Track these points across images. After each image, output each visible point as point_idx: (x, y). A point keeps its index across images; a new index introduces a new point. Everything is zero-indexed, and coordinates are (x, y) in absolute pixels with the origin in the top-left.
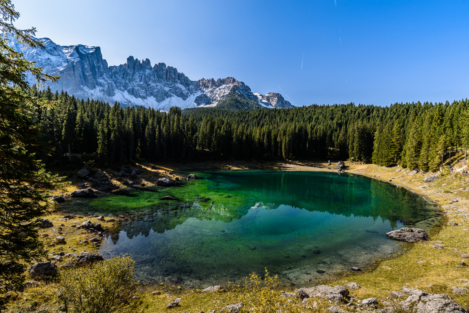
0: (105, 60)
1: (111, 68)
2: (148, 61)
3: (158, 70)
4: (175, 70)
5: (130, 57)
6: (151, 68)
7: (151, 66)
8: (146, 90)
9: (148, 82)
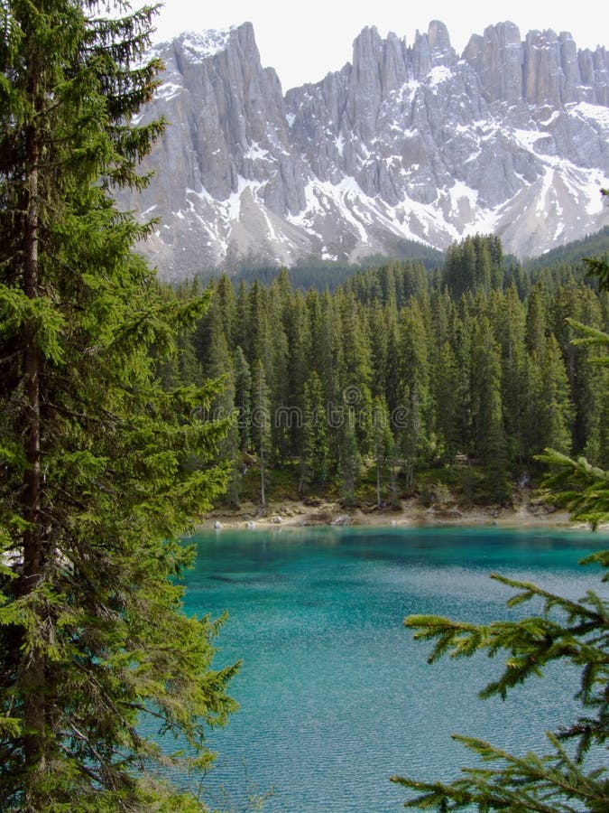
0: (270, 71)
1: (296, 93)
2: (439, 29)
3: (484, 59)
4: (564, 42)
5: (365, 31)
6: (450, 60)
7: (453, 50)
8: (433, 163)
9: (443, 122)
